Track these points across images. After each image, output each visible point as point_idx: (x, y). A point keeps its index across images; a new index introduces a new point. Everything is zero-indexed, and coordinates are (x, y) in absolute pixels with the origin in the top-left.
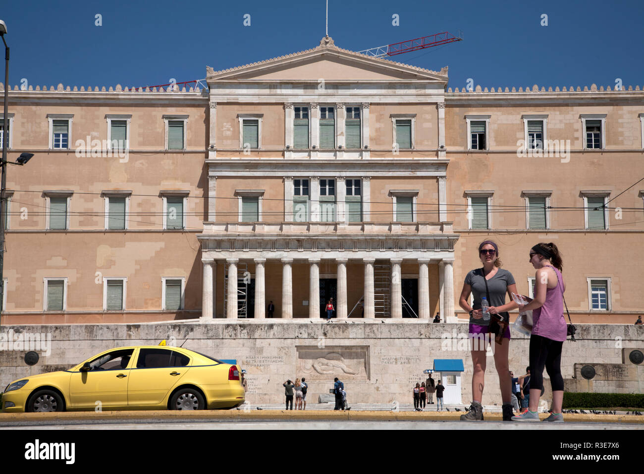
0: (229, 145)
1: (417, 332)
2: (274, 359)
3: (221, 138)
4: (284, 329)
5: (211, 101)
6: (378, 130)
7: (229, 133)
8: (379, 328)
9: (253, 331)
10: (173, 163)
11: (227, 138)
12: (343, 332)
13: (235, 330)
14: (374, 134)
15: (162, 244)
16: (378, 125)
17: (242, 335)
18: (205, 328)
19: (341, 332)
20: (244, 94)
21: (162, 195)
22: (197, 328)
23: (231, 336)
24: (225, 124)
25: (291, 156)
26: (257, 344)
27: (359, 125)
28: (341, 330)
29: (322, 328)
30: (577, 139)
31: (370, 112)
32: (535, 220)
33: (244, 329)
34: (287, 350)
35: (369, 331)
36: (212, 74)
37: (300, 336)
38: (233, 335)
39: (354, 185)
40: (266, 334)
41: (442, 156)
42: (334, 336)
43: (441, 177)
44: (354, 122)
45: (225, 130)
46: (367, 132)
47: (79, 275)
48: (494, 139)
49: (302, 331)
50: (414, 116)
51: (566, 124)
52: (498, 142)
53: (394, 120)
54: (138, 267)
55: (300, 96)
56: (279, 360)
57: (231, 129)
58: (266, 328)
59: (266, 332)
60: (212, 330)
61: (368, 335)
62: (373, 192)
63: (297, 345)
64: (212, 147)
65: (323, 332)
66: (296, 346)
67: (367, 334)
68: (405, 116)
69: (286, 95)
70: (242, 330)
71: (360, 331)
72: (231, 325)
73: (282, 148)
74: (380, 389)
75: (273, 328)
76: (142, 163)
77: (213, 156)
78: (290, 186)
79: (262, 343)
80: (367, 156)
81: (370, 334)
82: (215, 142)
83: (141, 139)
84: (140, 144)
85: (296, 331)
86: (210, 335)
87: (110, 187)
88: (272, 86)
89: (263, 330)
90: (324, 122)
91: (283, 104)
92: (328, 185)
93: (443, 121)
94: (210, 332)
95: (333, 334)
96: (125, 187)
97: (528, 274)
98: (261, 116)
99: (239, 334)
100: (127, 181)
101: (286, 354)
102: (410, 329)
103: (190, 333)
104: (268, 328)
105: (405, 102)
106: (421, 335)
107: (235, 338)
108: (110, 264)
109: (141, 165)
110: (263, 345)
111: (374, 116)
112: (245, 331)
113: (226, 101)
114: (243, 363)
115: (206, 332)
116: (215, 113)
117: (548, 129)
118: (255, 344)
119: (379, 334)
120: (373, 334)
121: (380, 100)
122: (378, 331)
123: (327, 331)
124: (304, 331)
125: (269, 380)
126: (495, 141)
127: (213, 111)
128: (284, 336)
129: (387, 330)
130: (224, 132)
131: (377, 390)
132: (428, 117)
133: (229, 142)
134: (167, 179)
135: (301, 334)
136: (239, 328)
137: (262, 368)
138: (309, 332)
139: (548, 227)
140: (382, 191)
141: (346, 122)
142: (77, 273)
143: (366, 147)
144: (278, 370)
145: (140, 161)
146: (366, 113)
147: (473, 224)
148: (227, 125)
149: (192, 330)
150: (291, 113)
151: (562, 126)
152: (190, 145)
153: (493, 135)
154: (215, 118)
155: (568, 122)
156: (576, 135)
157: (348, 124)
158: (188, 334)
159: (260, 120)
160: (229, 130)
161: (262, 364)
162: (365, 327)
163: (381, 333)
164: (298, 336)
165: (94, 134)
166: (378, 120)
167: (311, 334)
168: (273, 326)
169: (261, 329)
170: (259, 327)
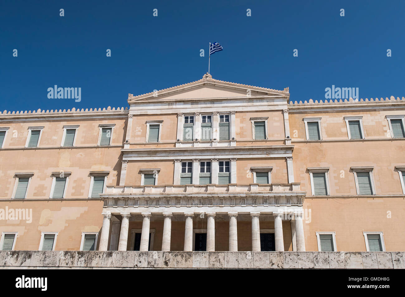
0: (139, 140)
1: (268, 262)
3: (134, 136)
4: (123, 257)
5: (129, 114)
6: (242, 128)
7: (139, 133)
8: (226, 257)
9: (91, 259)
10: (101, 154)
11: (138, 136)
12: (186, 261)
13: (73, 257)
14: (239, 131)
15: (86, 209)
16: (241, 125)
17: (79, 263)
18: (43, 255)
19: (184, 261)
20: (151, 109)
21: (91, 174)
22: (36, 254)
23: (67, 264)
24: (137, 128)
25: (180, 146)
27: (228, 126)
28: (184, 258)
29: (163, 256)
30: (386, 131)
31: (236, 117)
32: (363, 189)
33: (82, 256)
35: (215, 260)
36: (132, 98)
38: (70, 263)
39: (225, 165)
40: (104, 262)
41: (288, 143)
42: (176, 265)
43: (289, 158)
44: (225, 124)
45: (137, 132)
46: (234, 130)
47: (26, 231)
48: (325, 133)
49: (142, 259)
50: (267, 118)
51: (376, 122)
52: (329, 136)
53: (253, 121)
54: (67, 225)
55: (189, 109)
57: (141, 131)
58: (105, 255)
59: (104, 260)
60: (50, 257)
61: (214, 265)
62: (238, 169)
64: (127, 142)
65: (164, 260)
67: (212, 263)
68: (260, 118)
69: (179, 109)
70: (80, 258)
71: (205, 260)
72: (70, 252)
73: (174, 141)
75: (111, 256)
76: (81, 155)
77: (127, 147)
78: (178, 166)
80: (234, 145)
81: (215, 263)
82: (130, 139)
83: (83, 140)
84: (82, 143)
85: (136, 260)
86: (47, 262)
87: (57, 170)
88: (170, 103)
90: (204, 124)
91: (177, 114)
92: (206, 165)
93: (288, 121)
94: (47, 259)
95: (175, 263)
96: (67, 170)
97: (363, 230)
98: (161, 122)
99: (75, 262)
100: (70, 166)
102: (260, 258)
103: (27, 260)
104: (107, 256)
105: (260, 110)
106: (273, 264)
107: (71, 266)
108: (49, 222)
109: (80, 156)
111: (239, 120)
112: (83, 259)
113: (139, 114)
115: (43, 259)
116: (132, 121)
117: (363, 126)
119: (226, 263)
120: (218, 264)
121: (243, 109)
122: (224, 259)
123: (169, 260)
124: (145, 259)
126: (326, 134)
127: (130, 120)
129: (235, 259)
130: (136, 132)
132: (277, 119)
133: (139, 139)
134: (95, 164)
135: (140, 262)
136: (77, 255)
138: (149, 261)
139: (374, 193)
140: (245, 169)
141: (220, 124)
142: (25, 229)
143: (233, 139)
145: (81, 153)
146: (233, 118)
147: (315, 192)
148: (139, 128)
149: (30, 256)
150: (182, 119)
151: (374, 123)
152: (113, 142)
153: (324, 130)
154: (131, 124)
155: (377, 121)
157: (221, 125)
158: (25, 261)
159: (161, 124)
160: (139, 131)
162: (210, 256)
163: (228, 262)
165: (55, 138)
166: (242, 122)
167: (151, 263)
168: (112, 253)
169: (100, 257)
170: (97, 255)
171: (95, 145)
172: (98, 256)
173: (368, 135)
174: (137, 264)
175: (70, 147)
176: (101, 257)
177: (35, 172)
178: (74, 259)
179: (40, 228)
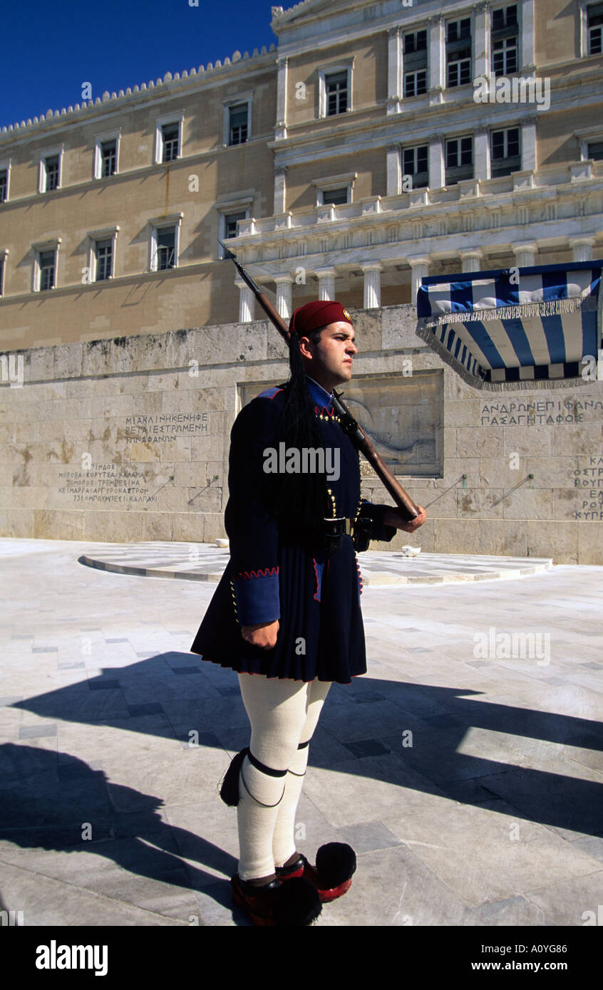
0: (304, 117)
2: (186, 423)
3: (293, 109)
4: (211, 340)
5: (279, 59)
7: (305, 100)
11: (302, 107)
13: (106, 352)
17: (120, 365)
21: (219, 211)
22: (38, 355)
26: (150, 384)
33: (124, 349)
34: (216, 394)
36: (280, 17)
37: (249, 356)
38: (102, 367)
39: (508, 141)
40: (171, 357)
49: (254, 341)
56: (197, 423)
57: (308, 93)
58: (171, 341)
59: (170, 351)
60: (64, 358)
63: (242, 380)
66: (239, 385)
69: (389, 18)
70: (120, 352)
72: (100, 342)
73: (381, 102)
74: (473, 506)
75: (185, 341)
78: (394, 160)
79: (161, 380)
82: (285, 117)
84: (194, 148)
85: (240, 344)
86: (60, 370)
87: (155, 215)
88: (367, 8)
89: (163, 348)
91: (385, 33)
92: (460, 150)
94: (60, 363)
96: (173, 210)
98: (351, 60)
99: (113, 365)
100: (179, 202)
101: (214, 407)
104: (174, 341)
107: (105, 372)
110: (163, 386)
112: (126, 354)
114: (119, 437)
115: (52, 365)
118: (145, 386)
124: (260, 339)
125: (172, 478)
127: (281, 73)
128: (209, 358)
131: (466, 509)
135: (251, 349)
137: (158, 445)
138: (271, 343)
144: (193, 449)
159: (350, 68)
161: (160, 435)
164: (242, 357)
165: (143, 148)
167: (277, 349)
168: (186, 335)
169: (160, 346)
170: (154, 341)
171: (219, 148)
172: (157, 344)
174: (243, 354)
175: (171, 165)
176: (163, 345)
177: (120, 225)
178: (108, 357)
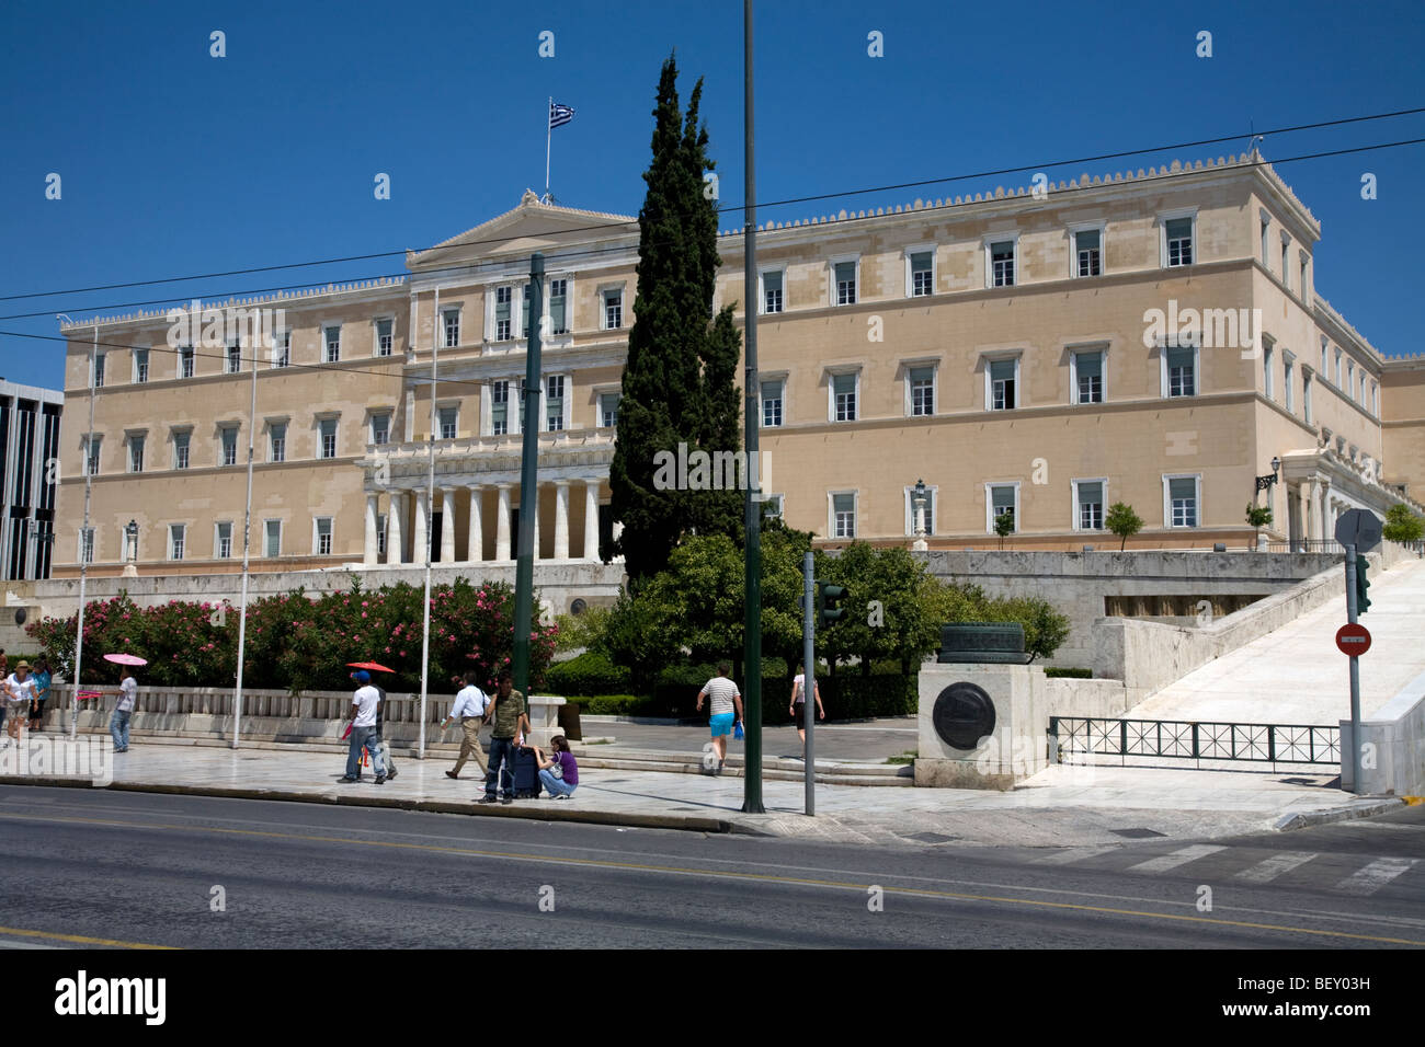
0: (429, 346)
3: (420, 337)
6: (584, 307)
7: (429, 330)
10: (380, 374)
11: (427, 337)
14: (579, 314)
16: (584, 301)
20: (444, 279)
21: (369, 414)
24: (426, 319)
25: (491, 353)
27: (563, 302)
30: (824, 292)
31: (576, 285)
36: (412, 258)
39: (557, 385)
44: (559, 300)
45: (426, 327)
46: (571, 310)
47: (294, 516)
50: (625, 284)
51: (810, 272)
53: (603, 292)
55: (502, 274)
57: (432, 325)
64: (411, 350)
68: (614, 284)
69: (486, 275)
73: (480, 342)
76: (352, 377)
77: (414, 361)
80: (572, 345)
82: (415, 343)
83: (352, 350)
84: (350, 355)
87: (321, 409)
88: (473, 268)
91: (483, 286)
96: (335, 406)
98: (461, 304)
100: (339, 400)
108: (321, 499)
109: (350, 380)
111: (579, 290)
113: (426, 291)
116: (416, 307)
117: (787, 282)
121: (586, 267)
127: (414, 305)
130: (423, 330)
133: (429, 342)
134: (373, 394)
141: (551, 300)
142: (292, 512)
143: (569, 332)
146: (571, 286)
148: (428, 321)
150: (492, 297)
151: (805, 276)
152: (396, 349)
155: (812, 269)
156: (823, 286)
157: (553, 303)
159: (460, 310)
160: (429, 326)
165: (311, 346)
166: (585, 294)
171: (367, 357)
173: (792, 302)
175: (334, 366)
177: (292, 413)
179: (310, 509)
